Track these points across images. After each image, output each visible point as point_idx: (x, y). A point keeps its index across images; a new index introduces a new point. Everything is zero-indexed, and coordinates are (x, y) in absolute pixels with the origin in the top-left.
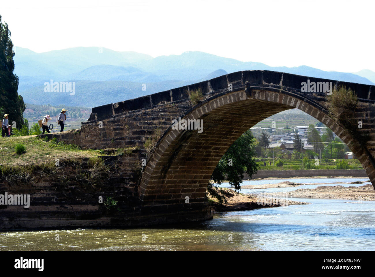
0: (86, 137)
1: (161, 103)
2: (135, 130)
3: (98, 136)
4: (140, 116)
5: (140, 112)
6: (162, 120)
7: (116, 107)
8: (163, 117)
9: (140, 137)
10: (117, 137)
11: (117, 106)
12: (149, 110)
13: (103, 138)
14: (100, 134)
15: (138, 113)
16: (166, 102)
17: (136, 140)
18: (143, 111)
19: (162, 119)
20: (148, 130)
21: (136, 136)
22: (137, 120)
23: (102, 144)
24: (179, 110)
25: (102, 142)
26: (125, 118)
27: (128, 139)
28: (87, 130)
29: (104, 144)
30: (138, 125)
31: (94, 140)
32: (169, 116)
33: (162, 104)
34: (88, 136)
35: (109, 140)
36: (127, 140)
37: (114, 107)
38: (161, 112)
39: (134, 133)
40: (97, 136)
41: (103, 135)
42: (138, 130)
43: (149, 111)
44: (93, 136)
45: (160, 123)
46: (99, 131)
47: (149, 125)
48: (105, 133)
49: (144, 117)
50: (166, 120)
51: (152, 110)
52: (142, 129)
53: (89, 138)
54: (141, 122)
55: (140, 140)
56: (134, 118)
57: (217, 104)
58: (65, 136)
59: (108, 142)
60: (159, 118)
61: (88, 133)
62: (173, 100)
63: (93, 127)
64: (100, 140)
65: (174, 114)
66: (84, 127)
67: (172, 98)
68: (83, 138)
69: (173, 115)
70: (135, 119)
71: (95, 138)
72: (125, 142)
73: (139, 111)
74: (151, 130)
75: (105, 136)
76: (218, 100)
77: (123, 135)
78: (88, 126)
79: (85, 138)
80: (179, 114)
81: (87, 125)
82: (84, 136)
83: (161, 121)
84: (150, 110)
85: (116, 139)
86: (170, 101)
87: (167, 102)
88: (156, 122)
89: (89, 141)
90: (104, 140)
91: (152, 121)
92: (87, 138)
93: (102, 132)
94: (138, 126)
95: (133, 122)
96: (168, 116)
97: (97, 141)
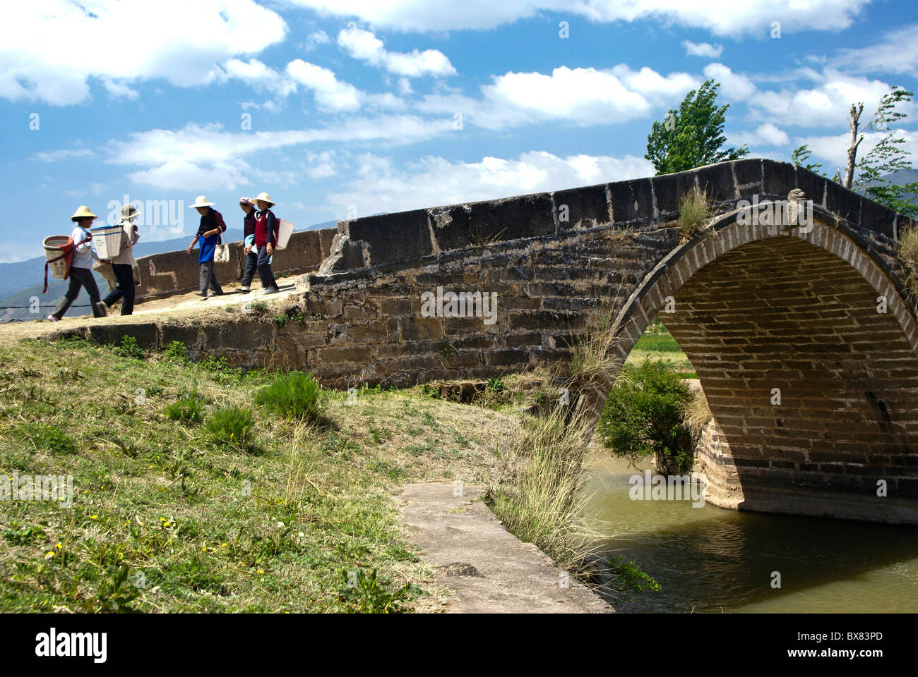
0: (330, 336)
1: (582, 226)
2: (519, 311)
3: (383, 333)
4: (530, 261)
5: (527, 251)
6: (600, 278)
7: (440, 225)
8: (601, 269)
9: (539, 335)
10: (456, 337)
11: (448, 220)
12: (552, 245)
13: (404, 342)
14: (393, 326)
15: (521, 252)
16: (594, 222)
17: (529, 348)
18: (537, 246)
19: (597, 275)
20: (563, 312)
21: (524, 331)
22: (522, 278)
23: (404, 364)
24: (641, 250)
25: (403, 357)
26: (479, 268)
27: (500, 342)
28: (334, 309)
29: (413, 364)
30: (528, 293)
31: (368, 350)
32: (619, 269)
33: (584, 229)
34: (338, 333)
35: (428, 350)
36: (496, 349)
37: (434, 223)
38: (591, 253)
39: (518, 321)
40: (377, 332)
41: (404, 330)
42: (527, 311)
43: (553, 247)
44: (360, 332)
45: (594, 290)
46: (384, 311)
47: (560, 293)
48: (412, 319)
49: (542, 266)
50: (610, 279)
51: (562, 244)
52: (542, 309)
53: (344, 341)
54: (536, 285)
55: (540, 348)
56: (513, 270)
57: (727, 242)
58: (226, 335)
59: (425, 357)
60: (591, 274)
61: (339, 319)
62: (616, 219)
63: (357, 297)
64: (395, 351)
65: (630, 261)
66: (322, 294)
67: (611, 211)
68: (318, 341)
69: (627, 266)
70: (514, 273)
71: (371, 340)
72: (492, 354)
73: (522, 246)
74: (571, 313)
75: (410, 333)
76: (729, 231)
77: (479, 329)
78: (339, 291)
79: (328, 342)
80: (643, 264)
81: (335, 287)
82: (321, 335)
83: (596, 282)
84: (557, 243)
85: (457, 344)
86: (608, 220)
87: (599, 222)
88: (581, 284)
89: (348, 354)
90: (409, 349)
91: (569, 281)
92: (333, 340)
93: (399, 317)
94: (525, 296)
95: (509, 282)
96: (614, 266)
97: (380, 354)
